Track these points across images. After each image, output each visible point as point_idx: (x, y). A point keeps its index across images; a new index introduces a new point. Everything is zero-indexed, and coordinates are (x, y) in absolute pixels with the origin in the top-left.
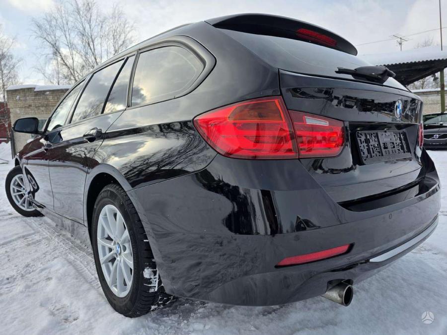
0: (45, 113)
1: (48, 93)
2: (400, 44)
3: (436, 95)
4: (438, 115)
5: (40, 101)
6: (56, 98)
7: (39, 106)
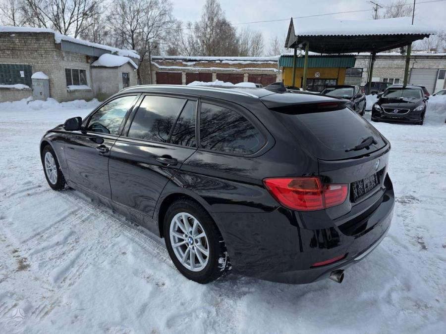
0: (11, 57)
1: (14, 35)
2: (376, 10)
3: (401, 59)
4: (400, 89)
5: (5, 44)
6: (23, 42)
7: (4, 49)
